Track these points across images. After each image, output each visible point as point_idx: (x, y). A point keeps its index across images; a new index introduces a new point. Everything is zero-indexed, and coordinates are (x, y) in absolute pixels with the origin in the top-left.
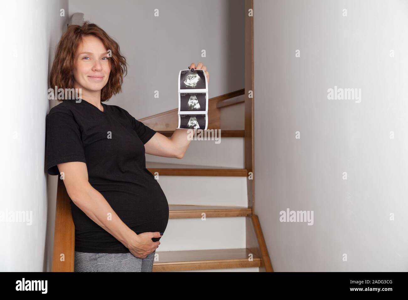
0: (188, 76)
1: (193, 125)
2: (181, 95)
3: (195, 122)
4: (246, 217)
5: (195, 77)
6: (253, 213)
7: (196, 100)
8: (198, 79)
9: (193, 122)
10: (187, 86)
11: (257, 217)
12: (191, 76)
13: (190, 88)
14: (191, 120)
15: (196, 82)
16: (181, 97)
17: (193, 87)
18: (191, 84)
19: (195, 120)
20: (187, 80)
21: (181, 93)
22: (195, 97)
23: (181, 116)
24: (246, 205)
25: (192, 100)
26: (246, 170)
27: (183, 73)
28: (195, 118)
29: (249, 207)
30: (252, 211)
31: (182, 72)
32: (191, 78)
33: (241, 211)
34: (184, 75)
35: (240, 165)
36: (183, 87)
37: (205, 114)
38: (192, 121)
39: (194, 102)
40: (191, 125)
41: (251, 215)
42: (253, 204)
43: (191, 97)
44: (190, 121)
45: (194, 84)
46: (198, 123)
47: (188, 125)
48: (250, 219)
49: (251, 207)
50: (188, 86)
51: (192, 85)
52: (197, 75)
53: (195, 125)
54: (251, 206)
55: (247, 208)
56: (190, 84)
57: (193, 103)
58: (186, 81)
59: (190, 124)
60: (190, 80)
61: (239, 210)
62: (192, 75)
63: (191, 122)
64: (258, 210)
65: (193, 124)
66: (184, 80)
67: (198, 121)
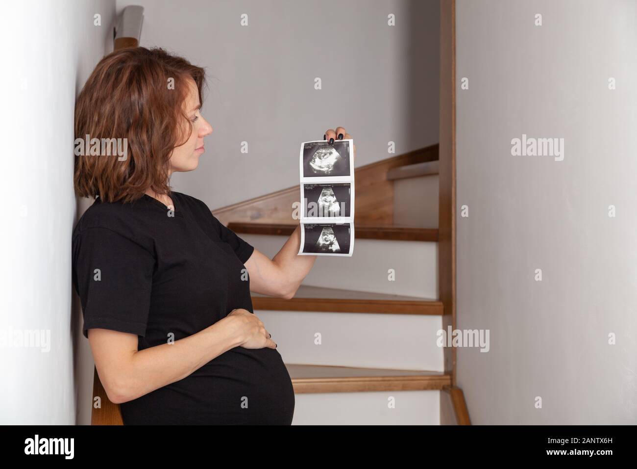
0: (317, 153)
1: (328, 243)
2: (305, 187)
3: (331, 238)
4: (441, 391)
5: (331, 153)
6: (454, 385)
7: (332, 195)
8: (336, 159)
9: (327, 238)
10: (315, 170)
11: (460, 392)
12: (322, 153)
13: (320, 174)
14: (324, 235)
15: (333, 164)
16: (305, 190)
17: (328, 172)
18: (323, 168)
19: (332, 234)
20: (316, 160)
21: (304, 185)
22: (331, 191)
23: (305, 227)
24: (440, 368)
25: (325, 196)
26: (441, 303)
27: (308, 148)
28: (332, 230)
29: (447, 373)
30: (451, 379)
31: (306, 145)
32: (324, 156)
33: (431, 380)
34: (310, 151)
35: (429, 292)
36: (309, 172)
37: (349, 224)
38: (326, 236)
39: (328, 200)
40: (325, 242)
41: (450, 389)
42: (455, 366)
43: (324, 191)
44: (321, 235)
45: (328, 167)
46: (337, 239)
47: (319, 244)
48: (449, 396)
49: (450, 373)
50: (317, 171)
51: (325, 169)
52: (334, 151)
53: (331, 244)
54: (450, 369)
55: (443, 374)
56: (320, 167)
57: (327, 202)
58: (314, 162)
59: (321, 241)
60: (320, 159)
61: (428, 378)
62: (324, 151)
63: (324, 237)
64: (463, 379)
65: (327, 241)
66: (311, 160)
67: (336, 236)
